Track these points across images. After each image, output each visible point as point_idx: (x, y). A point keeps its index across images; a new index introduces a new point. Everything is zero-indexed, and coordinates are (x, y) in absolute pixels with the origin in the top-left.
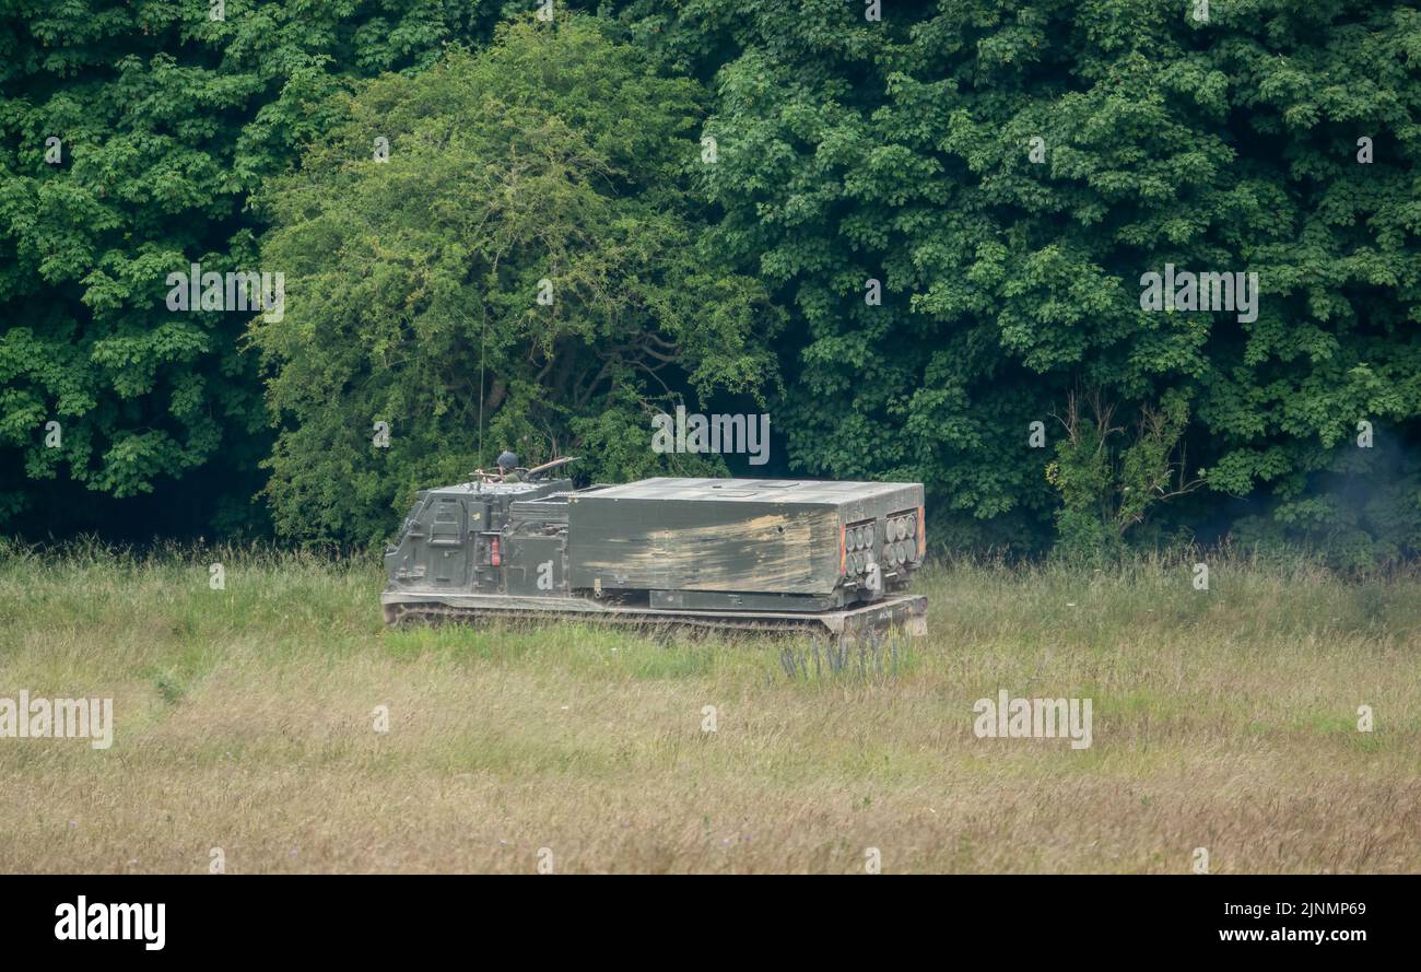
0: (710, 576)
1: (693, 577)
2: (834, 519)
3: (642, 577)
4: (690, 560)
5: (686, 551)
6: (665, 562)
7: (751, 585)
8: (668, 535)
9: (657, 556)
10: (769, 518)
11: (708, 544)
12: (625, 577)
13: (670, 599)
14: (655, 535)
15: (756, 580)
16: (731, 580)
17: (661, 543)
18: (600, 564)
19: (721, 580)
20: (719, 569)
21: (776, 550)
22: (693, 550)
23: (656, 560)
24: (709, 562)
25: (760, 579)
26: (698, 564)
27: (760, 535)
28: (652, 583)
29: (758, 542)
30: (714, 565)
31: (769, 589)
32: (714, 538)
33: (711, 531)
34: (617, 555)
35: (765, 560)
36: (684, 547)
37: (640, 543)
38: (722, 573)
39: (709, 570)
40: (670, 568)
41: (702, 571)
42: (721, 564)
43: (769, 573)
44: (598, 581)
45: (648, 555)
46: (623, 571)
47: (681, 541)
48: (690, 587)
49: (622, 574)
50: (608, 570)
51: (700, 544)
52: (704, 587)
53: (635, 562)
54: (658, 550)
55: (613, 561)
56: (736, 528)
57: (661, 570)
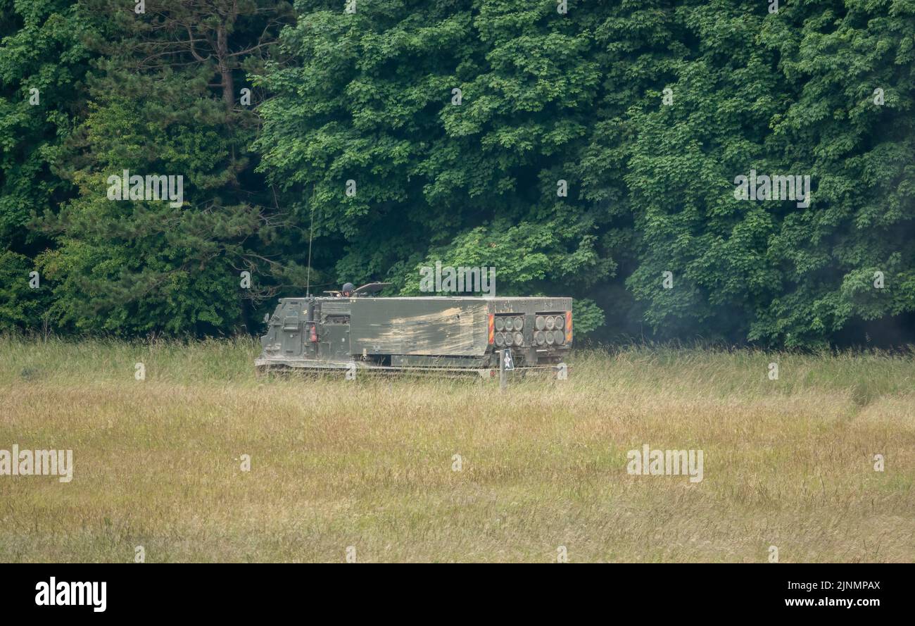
0: (422, 346)
1: (414, 347)
2: (485, 310)
3: (388, 347)
4: (413, 336)
5: (410, 331)
6: (399, 338)
7: (443, 351)
8: (401, 321)
9: (395, 334)
10: (452, 309)
11: (422, 326)
12: (379, 347)
13: (402, 360)
14: (394, 321)
15: (445, 348)
16: (432, 348)
17: (397, 326)
18: (366, 340)
19: (428, 348)
20: (427, 341)
21: (456, 329)
22: (414, 330)
23: (395, 337)
24: (421, 337)
25: (448, 347)
26: (416, 339)
27: (448, 320)
28: (393, 351)
29: (447, 325)
30: (424, 339)
31: (453, 353)
32: (424, 323)
33: (423, 318)
34: (374, 334)
35: (450, 335)
36: (409, 328)
37: (388, 326)
38: (428, 344)
39: (422, 342)
40: (402, 341)
41: (418, 343)
42: (428, 339)
43: (452, 343)
44: (365, 350)
45: (390, 333)
46: (378, 343)
47: (407, 324)
48: (411, 353)
49: (378, 345)
50: (371, 343)
51: (417, 326)
52: (419, 353)
53: (384, 338)
54: (396, 331)
55: (373, 337)
56: (436, 316)
57: (397, 342)
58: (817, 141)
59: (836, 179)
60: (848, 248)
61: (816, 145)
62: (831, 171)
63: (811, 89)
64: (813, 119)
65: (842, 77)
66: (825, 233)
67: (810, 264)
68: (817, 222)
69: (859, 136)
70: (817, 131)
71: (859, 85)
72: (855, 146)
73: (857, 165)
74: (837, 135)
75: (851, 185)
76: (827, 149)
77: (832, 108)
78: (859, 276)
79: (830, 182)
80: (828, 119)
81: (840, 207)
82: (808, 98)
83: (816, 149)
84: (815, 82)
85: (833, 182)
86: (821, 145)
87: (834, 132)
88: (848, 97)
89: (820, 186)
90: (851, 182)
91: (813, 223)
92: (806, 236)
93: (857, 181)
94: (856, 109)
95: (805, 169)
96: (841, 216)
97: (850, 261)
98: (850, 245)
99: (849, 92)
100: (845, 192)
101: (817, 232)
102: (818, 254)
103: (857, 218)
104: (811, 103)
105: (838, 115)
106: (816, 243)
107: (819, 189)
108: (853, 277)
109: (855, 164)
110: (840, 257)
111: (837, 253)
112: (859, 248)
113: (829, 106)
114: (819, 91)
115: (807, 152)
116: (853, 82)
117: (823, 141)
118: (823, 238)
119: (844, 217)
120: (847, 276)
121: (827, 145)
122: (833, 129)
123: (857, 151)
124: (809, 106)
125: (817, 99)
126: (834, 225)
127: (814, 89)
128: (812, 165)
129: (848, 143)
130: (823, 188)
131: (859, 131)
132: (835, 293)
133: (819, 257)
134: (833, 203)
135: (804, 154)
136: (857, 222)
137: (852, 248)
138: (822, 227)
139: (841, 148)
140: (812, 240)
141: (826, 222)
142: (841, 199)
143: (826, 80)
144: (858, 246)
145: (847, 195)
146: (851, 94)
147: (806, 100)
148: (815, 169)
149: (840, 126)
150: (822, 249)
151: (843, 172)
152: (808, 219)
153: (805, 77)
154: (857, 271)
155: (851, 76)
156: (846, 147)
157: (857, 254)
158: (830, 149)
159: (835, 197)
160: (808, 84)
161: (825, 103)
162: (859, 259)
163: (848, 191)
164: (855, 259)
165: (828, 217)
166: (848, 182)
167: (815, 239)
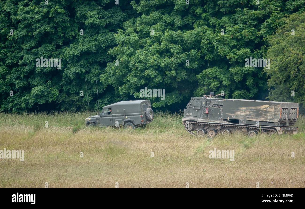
0: (252, 117)
1: (249, 118)
2: (279, 106)
3: (238, 117)
4: (248, 114)
5: (248, 112)
6: (243, 114)
7: (261, 120)
8: (244, 108)
9: (241, 113)
10: (266, 105)
11: (252, 111)
12: (234, 117)
13: (244, 122)
14: (241, 108)
15: (262, 119)
16: (256, 118)
17: (242, 110)
18: (229, 114)
19: (254, 118)
20: (254, 116)
21: (267, 112)
22: (249, 112)
23: (241, 114)
24: (252, 114)
25: (263, 118)
26: (250, 115)
27: (263, 109)
28: (240, 118)
29: (263, 111)
30: (253, 115)
31: (265, 121)
32: (254, 109)
33: (253, 108)
34: (233, 112)
35: (264, 114)
36: (247, 111)
37: (238, 110)
38: (255, 117)
39: (252, 116)
40: (244, 115)
41: (251, 116)
42: (255, 115)
43: (265, 117)
44: (228, 117)
45: (240, 112)
46: (234, 115)
47: (247, 110)
48: (248, 120)
49: (234, 116)
50: (231, 115)
51: (250, 110)
52: (251, 120)
53: (237, 114)
54: (242, 112)
55: (232, 113)
56: (259, 107)
57: (242, 116)
58: (23, 43)
59: (29, 56)
60: (33, 79)
61: (22, 44)
62: (27, 53)
63: (21, 25)
64: (21, 35)
65: (31, 21)
66: (25, 74)
67: (21, 85)
68: (23, 71)
69: (37, 41)
70: (23, 39)
71: (37, 24)
72: (36, 45)
73: (36, 51)
74: (30, 41)
75: (34, 58)
76: (26, 46)
77: (28, 32)
78: (37, 89)
79: (27, 57)
80: (26, 36)
81: (31, 65)
82: (20, 29)
83: (22, 46)
84: (22, 23)
85: (28, 57)
86: (24, 45)
87: (28, 40)
88: (33, 28)
89: (24, 58)
90: (34, 57)
91: (22, 71)
92: (19, 75)
93: (36, 57)
94: (36, 32)
95: (19, 52)
96: (31, 69)
97: (34, 84)
98: (34, 78)
99: (33, 26)
100: (32, 60)
101: (23, 74)
102: (23, 81)
103: (36, 69)
104: (21, 30)
105: (30, 34)
106: (22, 77)
107: (24, 59)
108: (35, 89)
109: (35, 51)
110: (31, 82)
111: (30, 81)
112: (37, 79)
113: (27, 31)
114: (23, 26)
115: (20, 47)
116: (35, 23)
117: (25, 43)
118: (25, 76)
119: (32, 69)
120: (33, 89)
121: (26, 44)
122: (28, 39)
123: (36, 47)
124: (20, 31)
125: (23, 29)
126: (29, 72)
127: (22, 25)
128: (21, 51)
129: (33, 44)
130: (25, 59)
131: (37, 39)
132: (29, 95)
133: (24, 82)
134: (28, 64)
135: (19, 48)
136: (36, 71)
137: (34, 79)
138: (24, 72)
139: (31, 45)
140: (21, 77)
141: (26, 71)
142: (31, 63)
143: (26, 22)
144: (36, 79)
145: (33, 61)
146: (34, 27)
147: (19, 29)
148: (22, 52)
149: (31, 38)
150: (25, 80)
151: (32, 53)
152: (20, 69)
153: (19, 21)
154: (36, 87)
155: (34, 21)
156: (32, 45)
157: (36, 81)
158: (27, 46)
159: (29, 62)
160: (20, 23)
161: (26, 30)
162: (37, 83)
163: (33, 60)
164: (36, 83)
165: (26, 69)
166: (33, 57)
167: (22, 76)
